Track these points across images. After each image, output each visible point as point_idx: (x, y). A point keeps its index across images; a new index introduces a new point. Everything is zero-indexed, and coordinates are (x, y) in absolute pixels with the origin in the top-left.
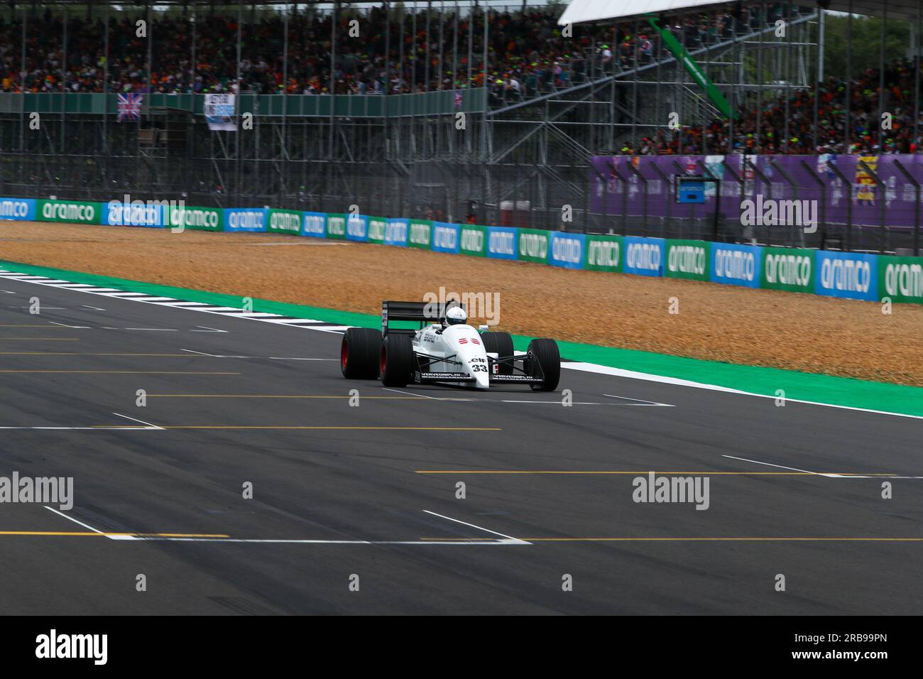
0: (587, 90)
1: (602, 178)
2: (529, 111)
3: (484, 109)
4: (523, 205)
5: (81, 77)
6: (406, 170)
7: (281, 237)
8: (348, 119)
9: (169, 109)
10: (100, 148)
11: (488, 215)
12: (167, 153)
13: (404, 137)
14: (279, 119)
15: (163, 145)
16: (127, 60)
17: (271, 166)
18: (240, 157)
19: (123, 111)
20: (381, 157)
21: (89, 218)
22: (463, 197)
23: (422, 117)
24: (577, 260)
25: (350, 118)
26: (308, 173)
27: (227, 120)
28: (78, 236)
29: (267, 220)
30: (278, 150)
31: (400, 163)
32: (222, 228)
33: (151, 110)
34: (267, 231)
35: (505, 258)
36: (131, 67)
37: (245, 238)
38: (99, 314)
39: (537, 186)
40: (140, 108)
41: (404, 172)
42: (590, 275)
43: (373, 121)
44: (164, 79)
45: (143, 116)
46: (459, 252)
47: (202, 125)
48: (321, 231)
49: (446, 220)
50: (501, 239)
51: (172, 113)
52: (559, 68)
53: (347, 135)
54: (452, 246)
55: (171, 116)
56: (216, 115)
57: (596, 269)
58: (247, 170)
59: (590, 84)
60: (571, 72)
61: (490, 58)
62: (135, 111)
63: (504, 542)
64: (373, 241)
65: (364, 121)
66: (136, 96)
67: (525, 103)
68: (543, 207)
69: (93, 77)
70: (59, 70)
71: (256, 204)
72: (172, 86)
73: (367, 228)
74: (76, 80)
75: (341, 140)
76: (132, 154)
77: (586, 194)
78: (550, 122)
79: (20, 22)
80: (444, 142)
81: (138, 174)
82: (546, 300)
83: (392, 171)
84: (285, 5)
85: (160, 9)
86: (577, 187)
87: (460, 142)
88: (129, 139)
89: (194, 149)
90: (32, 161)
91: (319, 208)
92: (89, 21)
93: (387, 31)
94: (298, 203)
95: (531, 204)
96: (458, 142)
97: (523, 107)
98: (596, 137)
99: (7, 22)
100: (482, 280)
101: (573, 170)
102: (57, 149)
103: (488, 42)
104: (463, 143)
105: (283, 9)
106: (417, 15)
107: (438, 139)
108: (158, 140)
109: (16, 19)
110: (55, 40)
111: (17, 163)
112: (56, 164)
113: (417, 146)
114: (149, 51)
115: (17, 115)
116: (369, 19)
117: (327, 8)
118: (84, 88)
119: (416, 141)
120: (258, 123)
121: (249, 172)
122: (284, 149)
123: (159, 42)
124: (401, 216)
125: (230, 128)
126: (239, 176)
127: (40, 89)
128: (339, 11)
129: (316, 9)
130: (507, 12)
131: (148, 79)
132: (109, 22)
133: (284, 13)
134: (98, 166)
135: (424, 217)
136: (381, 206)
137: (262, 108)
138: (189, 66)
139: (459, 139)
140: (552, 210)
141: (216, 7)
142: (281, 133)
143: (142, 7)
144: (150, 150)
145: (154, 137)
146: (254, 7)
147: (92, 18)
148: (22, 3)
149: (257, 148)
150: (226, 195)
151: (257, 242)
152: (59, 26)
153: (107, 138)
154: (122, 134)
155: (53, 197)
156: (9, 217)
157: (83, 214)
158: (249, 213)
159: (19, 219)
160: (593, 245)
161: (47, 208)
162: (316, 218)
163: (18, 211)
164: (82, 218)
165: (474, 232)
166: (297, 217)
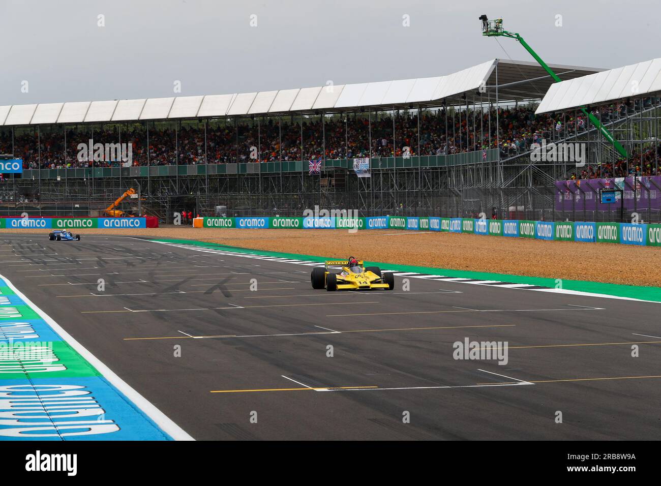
1: (561, 192)
2: (522, 159)
3: (498, 159)
4: (521, 208)
5: (290, 153)
6: (460, 193)
7: (396, 231)
9: (335, 167)
10: (300, 189)
11: (503, 215)
12: (335, 190)
13: (458, 176)
14: (392, 170)
15: (333, 186)
16: (313, 143)
17: (389, 193)
18: (373, 190)
19: (311, 170)
20: (446, 187)
21: (296, 226)
22: (489, 206)
23: (467, 165)
24: (550, 235)
25: (429, 167)
26: (408, 197)
27: (365, 172)
28: (291, 235)
29: (388, 222)
30: (392, 186)
31: (456, 189)
32: (365, 227)
33: (326, 168)
34: (388, 228)
35: (512, 236)
36: (315, 147)
37: (377, 232)
38: (303, 274)
39: (528, 197)
40: (320, 168)
41: (458, 194)
42: (557, 243)
43: (441, 168)
44: (332, 152)
45: (322, 172)
46: (489, 234)
47: (353, 175)
48: (416, 227)
49: (481, 218)
50: (510, 227)
51: (337, 169)
52: (536, 136)
53: (427, 176)
54: (485, 231)
55: (336, 171)
56: (360, 169)
57: (560, 239)
58: (377, 197)
60: (542, 138)
61: (500, 133)
62: (318, 169)
63: (521, 384)
64: (444, 230)
65: (436, 168)
66: (318, 161)
67: (519, 155)
68: (531, 209)
69: (295, 153)
70: (278, 150)
71: (383, 214)
72: (337, 155)
73: (440, 224)
74: (286, 155)
75: (425, 179)
76: (317, 191)
77: (553, 201)
78: (533, 165)
79: (257, 126)
80: (478, 178)
81: (321, 202)
82: (535, 257)
83: (452, 194)
84: (393, 111)
85: (328, 116)
86: (548, 198)
87: (486, 177)
88: (315, 184)
89: (349, 187)
90: (266, 198)
91: (415, 215)
92: (292, 124)
93: (446, 122)
94: (404, 213)
95: (525, 208)
96: (485, 177)
97: (518, 157)
98: (557, 171)
99: (250, 126)
100: (501, 248)
101: (546, 189)
102: (279, 191)
103: (499, 124)
104: (488, 177)
105: (392, 113)
106: (461, 113)
107: (475, 176)
108: (330, 184)
109: (255, 125)
110: (275, 135)
111: (258, 199)
112: (278, 199)
113: (464, 180)
114: (324, 138)
115: (257, 175)
116: (437, 116)
117: (414, 111)
118: (291, 159)
119: (464, 178)
120: (381, 173)
121: (378, 198)
122: (395, 185)
123: (329, 133)
124: (458, 217)
125: (368, 175)
126: (373, 200)
127: (268, 160)
128: (420, 113)
129: (409, 112)
130: (508, 109)
131: (324, 152)
132: (303, 124)
133: (392, 115)
134: (300, 198)
135: (470, 217)
136: (447, 212)
137: (384, 165)
138: (344, 145)
139: (485, 175)
140: (536, 210)
141: (357, 114)
142: (394, 177)
143: (319, 116)
144: (326, 189)
145: (328, 182)
146: (376, 113)
147: (294, 123)
148: (258, 117)
149: (381, 185)
150: (367, 210)
151: (383, 234)
152: (277, 127)
153: (304, 184)
154: (312, 181)
155: (277, 216)
156: (255, 227)
157: (293, 224)
158: (379, 219)
159: (260, 228)
160: (558, 227)
161: (275, 221)
162: (414, 220)
163: (260, 224)
164: (293, 226)
165: (496, 223)
166: (404, 220)
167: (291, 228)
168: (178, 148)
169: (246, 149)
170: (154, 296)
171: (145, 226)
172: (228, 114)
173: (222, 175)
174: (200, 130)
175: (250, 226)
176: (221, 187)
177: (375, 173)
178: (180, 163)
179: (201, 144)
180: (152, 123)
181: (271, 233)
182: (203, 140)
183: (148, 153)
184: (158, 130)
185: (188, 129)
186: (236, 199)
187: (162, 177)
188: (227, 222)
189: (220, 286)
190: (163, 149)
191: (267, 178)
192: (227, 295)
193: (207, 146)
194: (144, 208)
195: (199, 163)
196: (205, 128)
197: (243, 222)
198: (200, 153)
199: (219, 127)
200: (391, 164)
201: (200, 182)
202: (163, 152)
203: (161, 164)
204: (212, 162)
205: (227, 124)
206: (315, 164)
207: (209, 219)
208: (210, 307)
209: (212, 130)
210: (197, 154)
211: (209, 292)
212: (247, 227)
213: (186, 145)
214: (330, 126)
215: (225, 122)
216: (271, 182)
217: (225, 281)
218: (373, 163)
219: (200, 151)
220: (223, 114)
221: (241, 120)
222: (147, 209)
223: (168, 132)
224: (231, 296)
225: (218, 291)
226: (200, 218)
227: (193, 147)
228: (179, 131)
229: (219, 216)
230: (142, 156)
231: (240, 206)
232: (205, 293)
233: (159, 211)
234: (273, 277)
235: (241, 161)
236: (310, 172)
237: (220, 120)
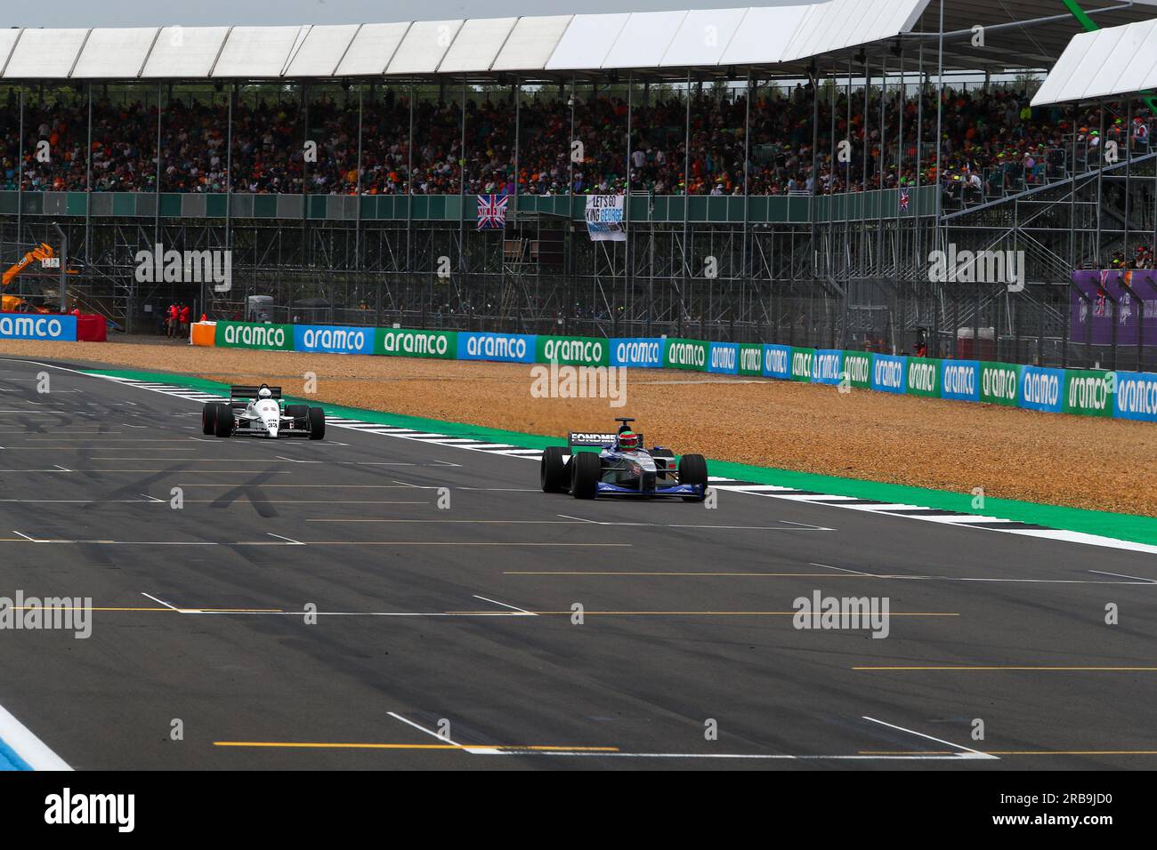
0: (1067, 187)
1: (1085, 298)
2: (994, 214)
3: (937, 212)
4: (987, 332)
5: (432, 175)
6: (839, 289)
7: (681, 374)
8: (766, 226)
9: (542, 215)
11: (942, 346)
12: (538, 269)
13: (837, 248)
14: (679, 227)
15: (534, 260)
16: (489, 153)
17: (668, 285)
18: (630, 274)
19: (483, 217)
20: (807, 274)
21: (441, 352)
22: (910, 323)
23: (859, 223)
24: (1054, 401)
25: (768, 224)
26: (715, 293)
27: (614, 228)
28: (427, 374)
29: (664, 353)
30: (678, 266)
31: (832, 280)
32: (607, 362)
33: (518, 215)
34: (664, 366)
35: (963, 399)
36: (494, 162)
37: (636, 375)
38: (450, 470)
39: (1004, 308)
40: (505, 213)
41: (836, 292)
42: (1070, 420)
43: (797, 227)
44: (534, 176)
45: (509, 224)
46: (905, 391)
47: (582, 233)
48: (731, 366)
49: (889, 352)
50: (959, 376)
51: (546, 219)
52: (1031, 160)
53: (764, 246)
54: (896, 384)
55: (543, 224)
56: (600, 221)
57: (1078, 412)
58: (639, 291)
59: (1070, 179)
60: (1045, 165)
61: (943, 149)
62: (498, 217)
63: (965, 756)
64: (797, 379)
65: (786, 227)
66: (499, 198)
67: (987, 204)
68: (1011, 335)
69: (447, 175)
70: (404, 167)
71: (652, 333)
72: (546, 184)
73: (790, 362)
74: (425, 180)
75: (757, 252)
76: (494, 270)
77: (1065, 318)
78: (1020, 229)
79: (356, 106)
80: (886, 254)
81: (503, 296)
82: (1015, 452)
83: (821, 291)
84: (687, 83)
85: (530, 89)
86: (1052, 310)
87: (906, 253)
88: (491, 251)
89: (573, 264)
90: (370, 280)
91: (730, 337)
92: (442, 105)
93: (815, 115)
94: (703, 331)
95: (996, 331)
96: (904, 254)
97: (985, 209)
98: (1078, 247)
99: (340, 106)
100: (935, 428)
101: (1048, 287)
102: (401, 266)
103: (942, 127)
104: (910, 254)
105: (684, 87)
106: (853, 95)
107: (878, 249)
108: (527, 253)
109: (351, 102)
110: (399, 128)
111: (351, 283)
112: (400, 284)
113: (852, 259)
114: (517, 141)
115: (352, 224)
116: (792, 101)
117: (739, 86)
118: (435, 189)
119: (852, 251)
120: (652, 231)
121: (641, 292)
122: (685, 264)
123: (529, 131)
124: (833, 347)
125: (618, 237)
126: (629, 298)
127: (380, 191)
128: (753, 90)
129: (726, 88)
130: (965, 91)
131: (516, 177)
132: (467, 106)
133: (685, 94)
134: (452, 285)
135: (862, 348)
136: (807, 334)
137: (659, 214)
138: (566, 160)
139: (904, 249)
140: (1024, 338)
141: (599, 88)
142: (682, 244)
143: (507, 87)
144: (517, 266)
145: (522, 249)
146: (647, 86)
147: (445, 102)
148: (358, 84)
149: (651, 262)
150: (613, 321)
151: (651, 381)
152: (404, 112)
153: (463, 251)
154: (483, 245)
155: (396, 326)
156: (341, 350)
157: (433, 346)
158: (642, 345)
159: (353, 353)
160: (1075, 382)
161: (390, 339)
162: (726, 350)
163: (352, 343)
164: (432, 352)
165: (924, 367)
166: (701, 348)
167: (428, 356)
168: (162, 150)
169: (327, 161)
170: (87, 506)
171: (75, 338)
172: (288, 74)
173: (267, 222)
174: (216, 109)
175: (328, 346)
176: (262, 249)
177: (637, 233)
178: (164, 188)
179: (218, 143)
180: (102, 86)
181: (376, 366)
182: (223, 134)
183: (88, 161)
184: (114, 105)
185: (188, 104)
186: (299, 280)
187: (121, 219)
188: (272, 335)
189: (250, 489)
190: (126, 153)
191: (376, 234)
192: (266, 512)
193: (233, 150)
194: (75, 293)
195: (210, 190)
196: (230, 104)
197: (312, 337)
198: (216, 166)
199: (263, 106)
200: (676, 213)
201: (212, 234)
202: (124, 160)
203: (119, 187)
204: (243, 188)
205: (283, 98)
206: (492, 205)
207: (231, 327)
208: (222, 540)
209: (245, 110)
210: (207, 169)
211: (222, 503)
212: (320, 350)
213: (181, 144)
214: (536, 114)
215: (280, 93)
216: (384, 243)
217: (263, 478)
218: (634, 208)
219: (214, 161)
220: (275, 73)
221: (317, 88)
222: (81, 297)
223: (138, 110)
224: (276, 515)
225: (243, 502)
226: (209, 323)
227: (199, 148)
228: (168, 110)
229: (253, 320)
230: (74, 167)
231: (306, 297)
232: (213, 505)
233: (108, 302)
234: (379, 474)
235: (313, 188)
236: (479, 223)
237: (266, 86)
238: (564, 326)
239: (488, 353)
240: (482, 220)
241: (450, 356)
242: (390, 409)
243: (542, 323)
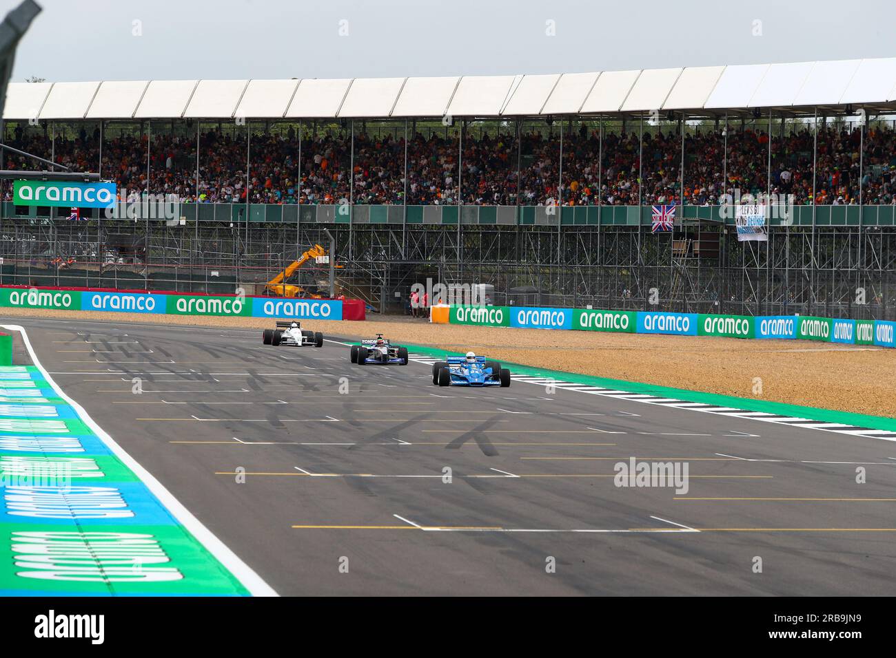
5: (617, 190)
7: (811, 344)
8: (876, 228)
9: (702, 220)
10: (635, 259)
12: (699, 263)
14: (809, 229)
15: (696, 255)
16: (661, 173)
17: (800, 273)
18: (770, 266)
19: (656, 223)
21: (624, 327)
25: (878, 227)
26: (837, 281)
27: (758, 231)
28: (613, 344)
29: (797, 327)
30: (808, 259)
32: (753, 335)
33: (683, 221)
34: (797, 338)
36: (665, 180)
37: (776, 345)
38: (634, 419)
40: (673, 220)
44: (696, 191)
45: (677, 228)
47: (733, 235)
48: (849, 337)
51: (704, 224)
53: (875, 245)
55: (703, 228)
56: (747, 225)
58: (778, 279)
62: (668, 223)
65: (891, 230)
66: (669, 208)
69: (628, 190)
70: (595, 184)
71: (789, 312)
72: (705, 197)
73: (894, 334)
74: (611, 194)
75: (869, 247)
76: (665, 264)
79: (558, 137)
81: (672, 284)
84: (814, 118)
85: (693, 123)
88: (662, 249)
89: (726, 259)
90: (569, 272)
91: (849, 315)
92: (624, 136)
94: (827, 310)
99: (545, 137)
102: (593, 260)
105: (812, 122)
108: (690, 251)
109: (554, 135)
110: (591, 154)
111: (555, 274)
112: (592, 275)
114: (682, 164)
115: (555, 228)
117: (855, 121)
118: (619, 201)
120: (788, 233)
121: (779, 281)
122: (813, 258)
123: (692, 156)
125: (762, 237)
126: (770, 285)
127: (576, 202)
128: (866, 123)
129: (845, 122)
131: (682, 192)
132: (643, 137)
133: (813, 126)
134: (632, 276)
138: (721, 178)
141: (746, 122)
142: (811, 242)
143: (675, 122)
144: (683, 260)
145: (687, 247)
146: (783, 121)
147: (627, 133)
148: (560, 120)
149: (787, 256)
150: (758, 303)
151: (787, 349)
152: (595, 141)
153: (641, 249)
154: (656, 245)
155: (589, 307)
156: (546, 325)
157: (618, 323)
158: (780, 321)
159: (556, 328)
161: (584, 317)
162: (845, 325)
163: (555, 320)
164: (618, 327)
166: (826, 324)
167: (614, 331)
168: (408, 172)
169: (536, 180)
170: (351, 448)
172: (504, 114)
173: (489, 227)
174: (449, 141)
175: (537, 323)
176: (485, 248)
177: (776, 234)
178: (409, 201)
179: (451, 166)
180: (361, 124)
181: (575, 338)
182: (455, 159)
183: (351, 181)
184: (371, 138)
185: (428, 138)
186: (514, 272)
187: (376, 226)
188: (493, 315)
189: (477, 434)
190: (380, 174)
191: (573, 237)
192: (490, 453)
193: (463, 172)
194: (340, 283)
195: (445, 202)
196: (460, 136)
197: (524, 315)
198: (450, 184)
199: (486, 137)
200: (806, 219)
201: (446, 236)
202: (379, 180)
203: (375, 201)
204: (471, 201)
205: (501, 132)
206: (664, 213)
207: (461, 309)
209: (472, 141)
210: (442, 186)
211: (456, 445)
212: (530, 326)
213: (423, 167)
214: (696, 142)
215: (499, 127)
216: (580, 243)
217: (487, 425)
219: (448, 180)
220: (496, 113)
221: (528, 124)
222: (346, 286)
223: (390, 141)
224: (497, 454)
225: (471, 444)
226: (444, 306)
227: (437, 170)
228: (412, 141)
230: (340, 185)
231: (519, 285)
232: (448, 447)
233: (367, 290)
234: (577, 422)
235: (525, 201)
236: (653, 228)
237: (488, 123)
238: (719, 307)
239: (660, 328)
240: (656, 225)
241: (631, 331)
242: (585, 372)
243: (702, 305)
